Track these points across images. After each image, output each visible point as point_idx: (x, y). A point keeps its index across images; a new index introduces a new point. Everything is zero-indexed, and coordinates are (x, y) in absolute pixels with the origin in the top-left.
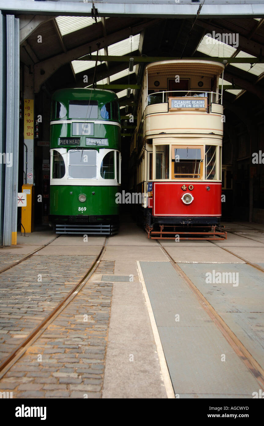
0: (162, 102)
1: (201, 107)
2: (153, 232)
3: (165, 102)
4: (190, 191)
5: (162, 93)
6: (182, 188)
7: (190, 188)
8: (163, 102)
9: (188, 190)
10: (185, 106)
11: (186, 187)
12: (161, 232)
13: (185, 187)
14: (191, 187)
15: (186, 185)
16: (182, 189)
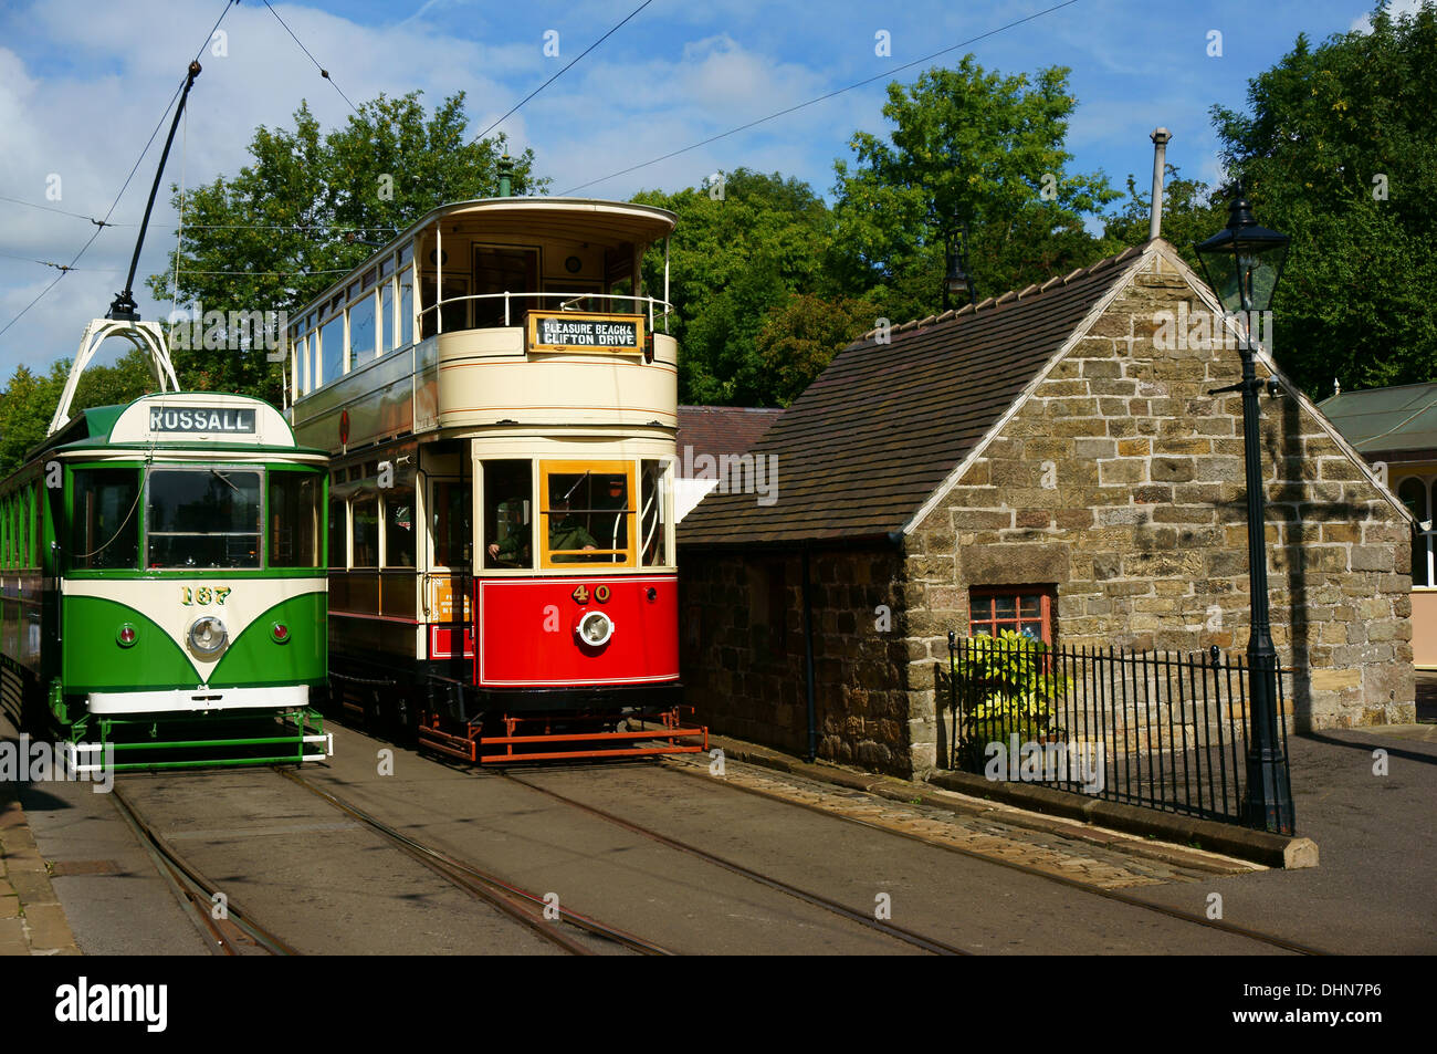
0: (503, 325)
1: (622, 342)
2: (485, 740)
3: (513, 324)
4: (601, 605)
5: (504, 298)
6: (575, 594)
7: (598, 595)
8: (507, 324)
9: (593, 601)
10: (577, 339)
11: (587, 594)
12: (510, 739)
13: (582, 591)
14: (603, 592)
15: (587, 587)
16: (576, 599)
